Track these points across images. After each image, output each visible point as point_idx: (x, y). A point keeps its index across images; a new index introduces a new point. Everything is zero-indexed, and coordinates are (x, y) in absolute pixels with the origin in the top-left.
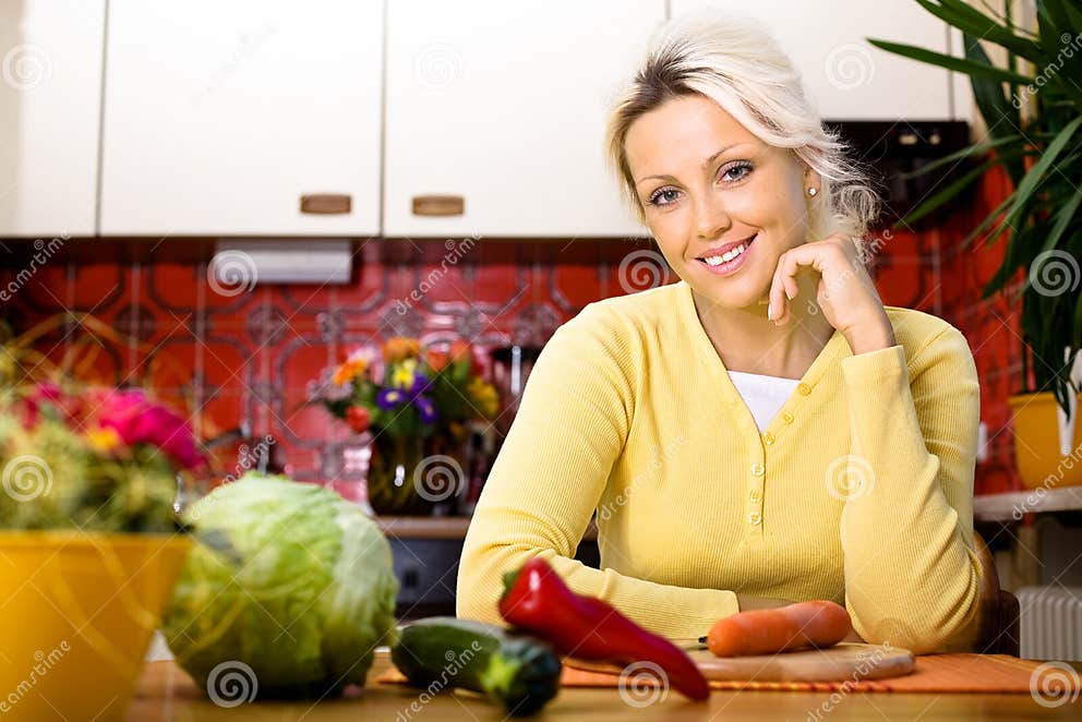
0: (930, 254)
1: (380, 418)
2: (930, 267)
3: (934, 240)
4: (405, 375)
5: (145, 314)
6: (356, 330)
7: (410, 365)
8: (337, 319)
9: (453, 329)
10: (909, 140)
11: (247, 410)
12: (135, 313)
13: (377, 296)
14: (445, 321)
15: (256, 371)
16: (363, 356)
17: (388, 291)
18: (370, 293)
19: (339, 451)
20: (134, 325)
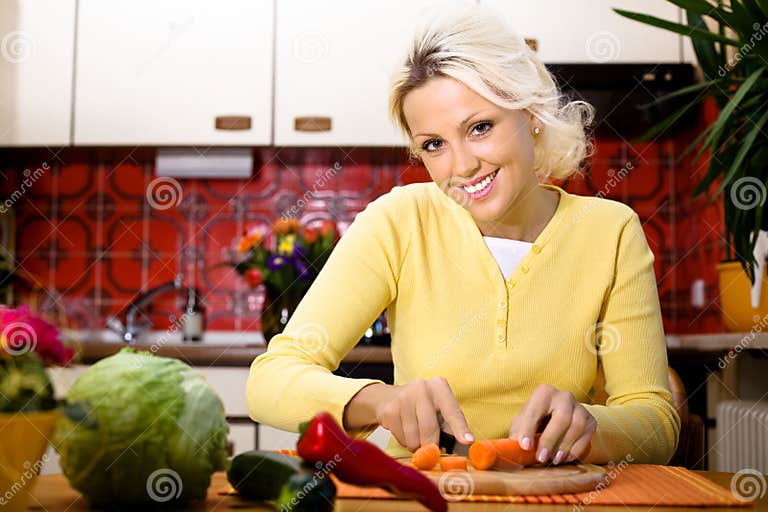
0: (666, 157)
1: (269, 277)
2: (667, 167)
3: (670, 147)
4: (288, 245)
5: (107, 200)
6: (257, 211)
7: (291, 239)
8: (244, 203)
9: (325, 210)
10: (649, 77)
11: (179, 267)
12: (100, 199)
13: (272, 187)
14: (320, 204)
15: (185, 240)
16: (258, 232)
17: (279, 183)
18: (267, 184)
19: (244, 297)
20: (100, 208)
